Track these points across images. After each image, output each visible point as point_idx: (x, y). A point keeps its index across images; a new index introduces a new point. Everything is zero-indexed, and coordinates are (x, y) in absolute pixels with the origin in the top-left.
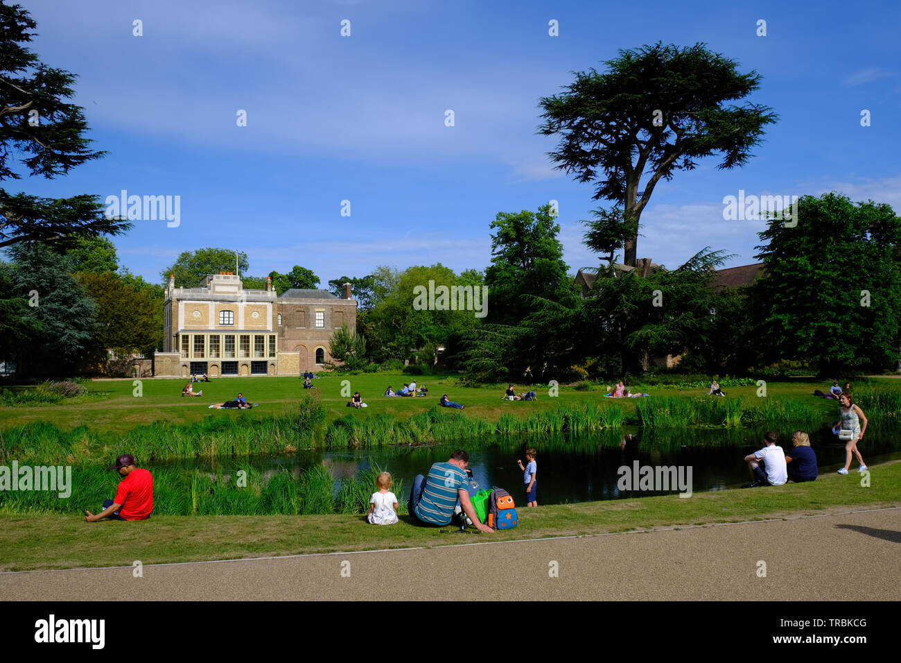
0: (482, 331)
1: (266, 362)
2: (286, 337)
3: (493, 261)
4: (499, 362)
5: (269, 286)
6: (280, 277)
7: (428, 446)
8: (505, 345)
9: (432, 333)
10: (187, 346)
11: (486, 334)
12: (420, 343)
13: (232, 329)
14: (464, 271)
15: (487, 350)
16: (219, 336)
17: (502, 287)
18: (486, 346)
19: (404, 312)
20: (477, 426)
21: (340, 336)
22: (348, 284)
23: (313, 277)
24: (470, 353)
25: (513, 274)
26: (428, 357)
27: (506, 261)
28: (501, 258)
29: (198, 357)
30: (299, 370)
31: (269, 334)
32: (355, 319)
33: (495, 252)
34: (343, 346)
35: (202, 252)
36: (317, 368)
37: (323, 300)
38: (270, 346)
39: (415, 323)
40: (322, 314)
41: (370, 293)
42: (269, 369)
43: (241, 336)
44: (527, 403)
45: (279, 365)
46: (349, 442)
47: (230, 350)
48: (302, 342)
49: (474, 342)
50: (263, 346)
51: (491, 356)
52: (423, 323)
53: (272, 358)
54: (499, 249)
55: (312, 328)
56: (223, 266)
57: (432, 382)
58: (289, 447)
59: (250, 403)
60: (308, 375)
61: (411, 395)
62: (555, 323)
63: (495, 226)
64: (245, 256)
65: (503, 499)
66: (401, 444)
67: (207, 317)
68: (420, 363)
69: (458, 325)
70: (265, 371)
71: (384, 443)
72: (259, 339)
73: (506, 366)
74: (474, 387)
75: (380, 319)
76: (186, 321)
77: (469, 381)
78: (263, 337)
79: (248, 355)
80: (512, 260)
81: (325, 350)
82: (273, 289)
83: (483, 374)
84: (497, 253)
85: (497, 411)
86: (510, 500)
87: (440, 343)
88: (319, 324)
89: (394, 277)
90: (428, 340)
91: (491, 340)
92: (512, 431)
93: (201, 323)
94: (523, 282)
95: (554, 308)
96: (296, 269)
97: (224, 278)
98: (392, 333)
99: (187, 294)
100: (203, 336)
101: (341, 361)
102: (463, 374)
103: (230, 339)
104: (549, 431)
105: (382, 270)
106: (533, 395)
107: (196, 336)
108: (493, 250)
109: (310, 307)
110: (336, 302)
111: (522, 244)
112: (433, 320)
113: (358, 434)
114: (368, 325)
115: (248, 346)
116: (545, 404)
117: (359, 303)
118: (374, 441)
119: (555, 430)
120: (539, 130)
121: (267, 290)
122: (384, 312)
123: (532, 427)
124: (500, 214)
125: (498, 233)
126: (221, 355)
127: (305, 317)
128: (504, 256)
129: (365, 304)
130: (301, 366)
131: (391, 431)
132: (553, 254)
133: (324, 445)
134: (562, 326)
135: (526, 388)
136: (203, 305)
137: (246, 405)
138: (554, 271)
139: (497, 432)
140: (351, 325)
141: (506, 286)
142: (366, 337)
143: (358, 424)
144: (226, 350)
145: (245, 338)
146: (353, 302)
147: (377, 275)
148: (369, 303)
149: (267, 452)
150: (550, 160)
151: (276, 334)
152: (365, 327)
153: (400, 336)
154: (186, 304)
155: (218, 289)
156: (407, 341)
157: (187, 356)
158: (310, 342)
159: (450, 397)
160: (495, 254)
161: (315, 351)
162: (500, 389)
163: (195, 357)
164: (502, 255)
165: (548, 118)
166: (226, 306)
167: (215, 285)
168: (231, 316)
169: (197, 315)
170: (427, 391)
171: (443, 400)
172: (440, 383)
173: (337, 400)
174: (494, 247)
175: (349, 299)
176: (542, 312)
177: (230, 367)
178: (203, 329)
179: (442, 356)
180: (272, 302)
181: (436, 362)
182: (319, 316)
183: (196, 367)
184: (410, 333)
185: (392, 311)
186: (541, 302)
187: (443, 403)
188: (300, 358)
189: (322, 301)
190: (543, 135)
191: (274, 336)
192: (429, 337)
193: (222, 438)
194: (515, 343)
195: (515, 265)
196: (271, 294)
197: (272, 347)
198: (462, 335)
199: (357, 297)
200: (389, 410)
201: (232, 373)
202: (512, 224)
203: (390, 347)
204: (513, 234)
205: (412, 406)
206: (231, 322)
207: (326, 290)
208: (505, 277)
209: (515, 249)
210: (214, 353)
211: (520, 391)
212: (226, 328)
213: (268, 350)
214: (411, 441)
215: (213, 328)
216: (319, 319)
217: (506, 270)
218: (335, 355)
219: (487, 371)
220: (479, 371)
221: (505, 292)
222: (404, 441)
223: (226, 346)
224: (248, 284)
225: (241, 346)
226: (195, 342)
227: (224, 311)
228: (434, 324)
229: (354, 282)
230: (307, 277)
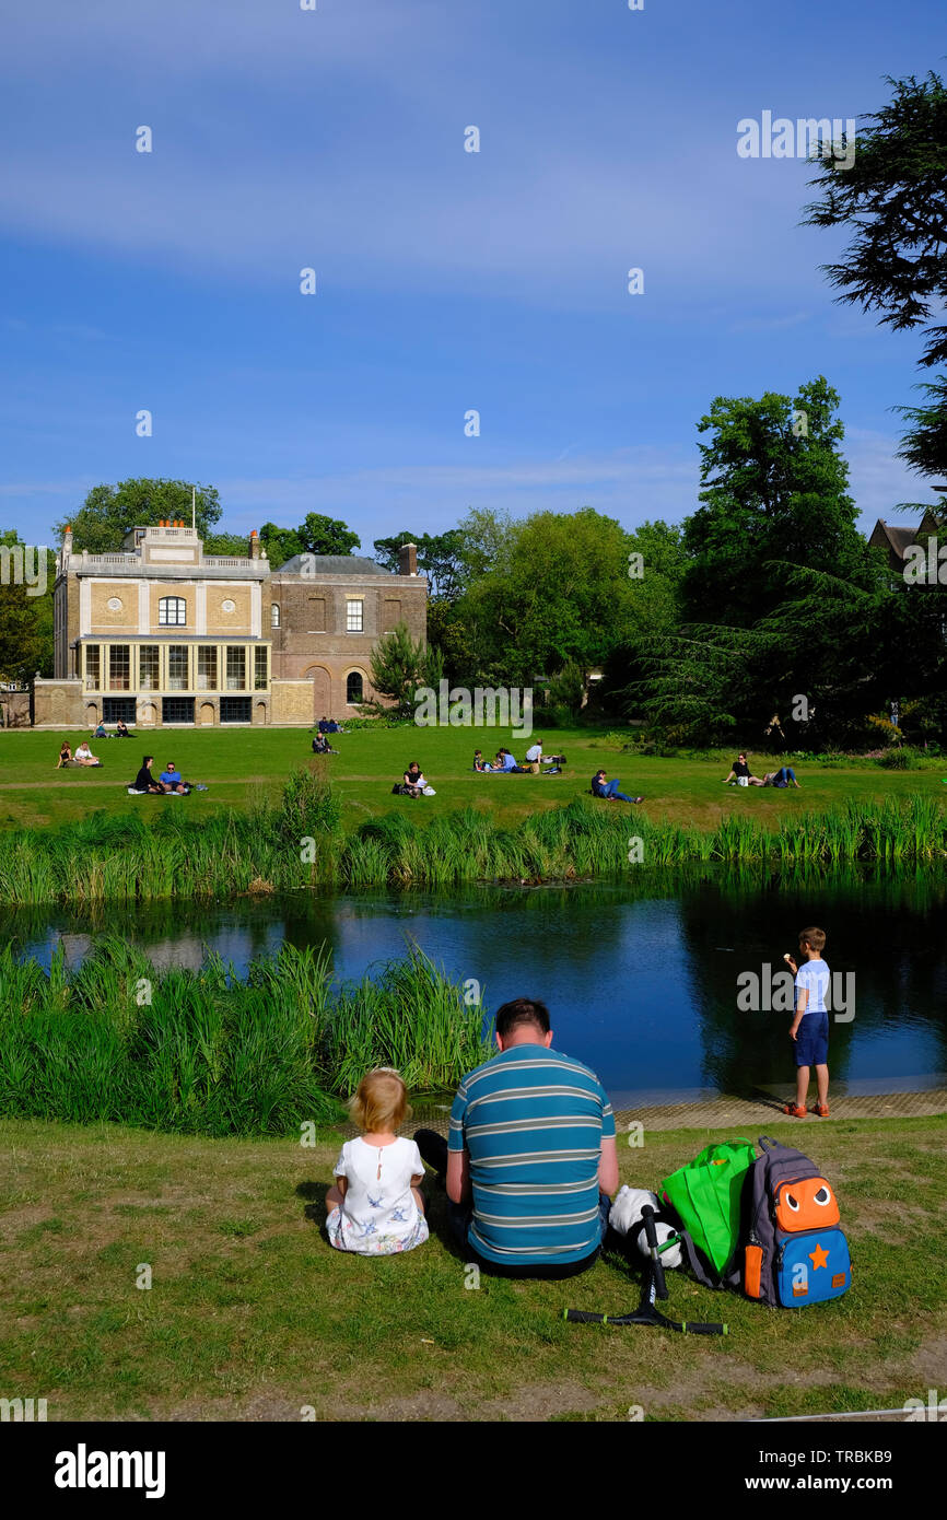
0: (680, 639)
1: (249, 699)
2: (290, 649)
3: (704, 498)
4: (715, 703)
5: (255, 550)
6: (283, 535)
7: (561, 886)
8: (728, 670)
9: (578, 644)
10: (97, 667)
11: (690, 645)
12: (553, 664)
13: (182, 633)
14: (641, 524)
15: (690, 679)
16: (157, 647)
17: (720, 552)
18: (688, 671)
19: (521, 601)
20: (671, 843)
21: (393, 647)
22: (411, 545)
23: (345, 534)
24: (654, 683)
25: (744, 524)
26: (569, 692)
27: (729, 499)
28: (719, 492)
29: (119, 688)
30: (312, 715)
31: (254, 644)
32: (425, 615)
33: (709, 480)
34: (398, 670)
35: (133, 485)
36: (346, 711)
37: (361, 577)
38: (257, 667)
39: (544, 624)
40: (360, 604)
41: (457, 565)
42: (254, 711)
43: (200, 648)
44: (779, 792)
45: (274, 705)
46: (390, 873)
47: (179, 674)
48: (320, 660)
49: (664, 662)
50: (243, 668)
51: (699, 691)
52: (559, 623)
53: (261, 692)
54: (716, 473)
55: (338, 633)
56: (173, 513)
57: (576, 744)
58: (259, 883)
59: (191, 783)
60: (326, 726)
61: (529, 771)
62: (838, 624)
63: (707, 427)
64: (215, 494)
65: (796, 1190)
66: (502, 880)
67: (135, 610)
68: (553, 704)
69: (630, 627)
70: (248, 718)
71: (465, 877)
72: (236, 655)
73: (730, 711)
74: (662, 755)
75: (475, 617)
76: (95, 619)
77: (653, 743)
78: (243, 650)
79: (213, 685)
80: (741, 495)
81: (365, 677)
82: (264, 555)
83: (682, 728)
84: (713, 483)
85: (714, 808)
86: (822, 1196)
87: (595, 666)
88: (354, 624)
89: (503, 531)
90: (570, 658)
91: (699, 658)
92: (746, 854)
93: (123, 621)
94: (764, 541)
95: (837, 593)
96: (311, 520)
97: (168, 532)
98: (498, 644)
99: (95, 564)
100: (127, 647)
101: (394, 698)
102: (641, 727)
103: (179, 653)
104: (828, 858)
105: (479, 518)
106: (789, 775)
107: (112, 647)
108: (704, 477)
109: (335, 591)
110: (390, 580)
111: (765, 464)
112: (581, 618)
113: (411, 855)
114: (451, 628)
115: (214, 668)
116: (817, 797)
117: (434, 585)
118: (444, 874)
119: (843, 856)
120: (809, 216)
121: (250, 557)
122: (482, 601)
123: (792, 847)
124: (719, 401)
125: (715, 441)
126: (161, 685)
127: (324, 609)
128: (727, 488)
129: (449, 585)
130: (318, 707)
131: (483, 850)
132: (828, 485)
133: (336, 877)
134: (852, 631)
135: (771, 759)
136: (127, 586)
137: (180, 787)
138: (829, 518)
139: (714, 857)
140: (416, 628)
141: (729, 550)
142: (447, 651)
143: (411, 834)
144: (171, 674)
145: (208, 651)
146: (420, 582)
147: (469, 527)
148: (454, 585)
149: (211, 893)
150: (830, 282)
151: (269, 645)
152: (444, 631)
153: (512, 650)
154: (94, 585)
155: (155, 554)
156: (527, 660)
157: (97, 686)
158: (334, 659)
159: (613, 776)
160: (707, 485)
161: (345, 678)
162: (717, 760)
163: (112, 687)
164: (721, 486)
165: (828, 186)
166: (171, 588)
167: (149, 547)
168: (181, 608)
169: (115, 606)
170: (563, 760)
171: (595, 782)
172: (592, 746)
173: (374, 780)
174: (707, 469)
175: (413, 575)
176: (809, 600)
177: (177, 708)
178: (127, 633)
179: (596, 690)
180: (261, 581)
181: (585, 702)
182: (354, 609)
183: (114, 707)
184: (533, 644)
185: (496, 599)
186: (809, 577)
187: (596, 790)
188: (316, 691)
189: (360, 579)
190: (817, 227)
191: (265, 649)
192: (573, 651)
193: (114, 863)
194: (751, 666)
195: (749, 508)
196: (259, 565)
197: (261, 669)
198: (636, 649)
199: (430, 572)
200: (483, 802)
201: (183, 719)
202: (745, 422)
203: (494, 672)
204: (745, 443)
205: (531, 794)
206: (181, 621)
207: (370, 559)
208: (728, 532)
209: (750, 473)
210: (148, 680)
211: (764, 766)
212: (173, 632)
213: (254, 676)
214: (525, 873)
215: (147, 633)
216: (354, 615)
217: (728, 516)
218: (382, 687)
219: (689, 722)
220: (673, 721)
221: (728, 562)
222: (509, 873)
223: (171, 667)
224: (214, 547)
225: (200, 667)
226: (112, 658)
227: (167, 598)
228: (582, 626)
229: (424, 543)
230: (334, 534)
